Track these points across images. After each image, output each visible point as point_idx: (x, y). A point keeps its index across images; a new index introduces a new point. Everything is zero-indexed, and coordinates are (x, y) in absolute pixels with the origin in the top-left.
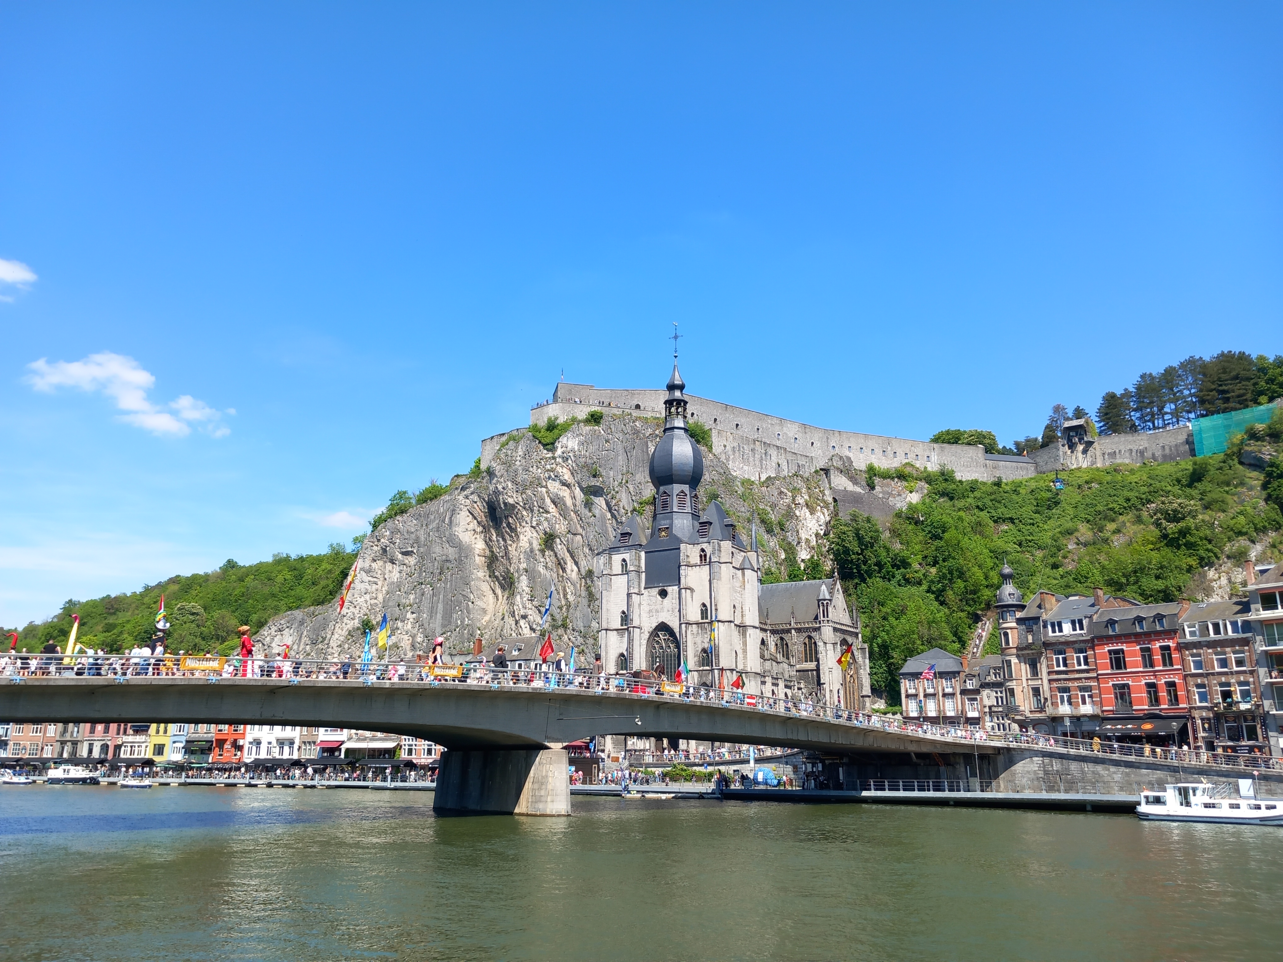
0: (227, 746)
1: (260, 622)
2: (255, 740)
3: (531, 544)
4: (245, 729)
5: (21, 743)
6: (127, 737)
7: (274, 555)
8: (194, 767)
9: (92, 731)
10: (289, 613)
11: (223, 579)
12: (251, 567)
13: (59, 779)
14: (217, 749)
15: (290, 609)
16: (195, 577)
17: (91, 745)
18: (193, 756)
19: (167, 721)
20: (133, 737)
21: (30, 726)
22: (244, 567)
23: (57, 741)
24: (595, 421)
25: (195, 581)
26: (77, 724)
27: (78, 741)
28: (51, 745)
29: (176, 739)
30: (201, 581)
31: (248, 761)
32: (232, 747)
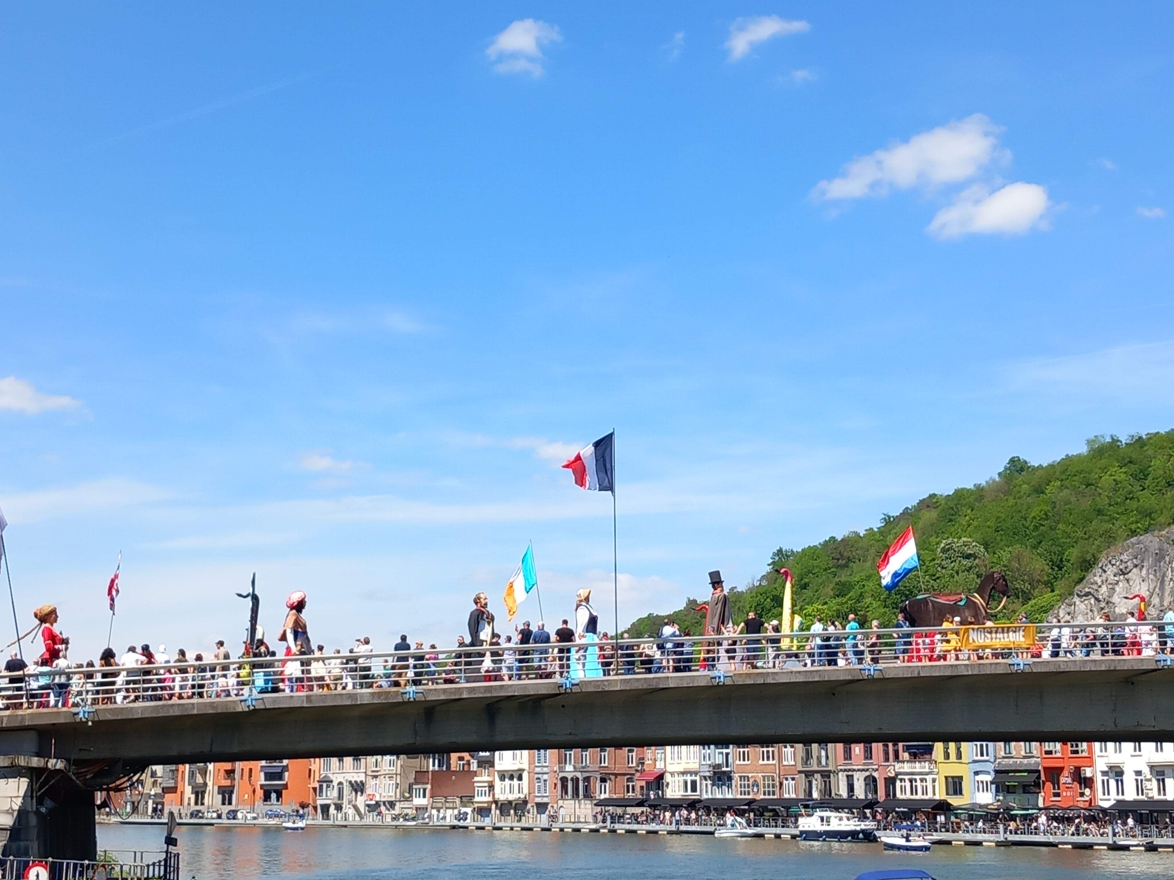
0: (1065, 779)
1: (1085, 561)
2: (1111, 768)
4: (1090, 750)
5: (750, 775)
6: (900, 765)
7: (1089, 442)
8: (1016, 815)
9: (848, 755)
10: (1134, 540)
11: (1007, 493)
12: (1051, 466)
13: (815, 832)
14: (1049, 785)
15: (1134, 533)
16: (960, 494)
17: (850, 778)
18: (1010, 797)
19: (959, 738)
20: (909, 765)
21: (757, 749)
22: (1040, 467)
23: (800, 772)
25: (962, 501)
26: (823, 745)
27: (830, 771)
28: (793, 779)
29: (978, 767)
30: (971, 499)
31: (1106, 805)
32: (1073, 780)
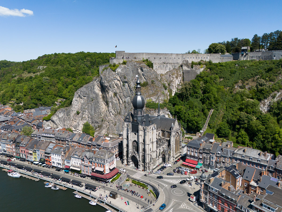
1: (56, 111)
3: (111, 95)
5: (9, 151)
9: (22, 152)
10: (61, 109)
17: (22, 155)
23: (16, 152)
24: (125, 64)
29: (38, 157)
